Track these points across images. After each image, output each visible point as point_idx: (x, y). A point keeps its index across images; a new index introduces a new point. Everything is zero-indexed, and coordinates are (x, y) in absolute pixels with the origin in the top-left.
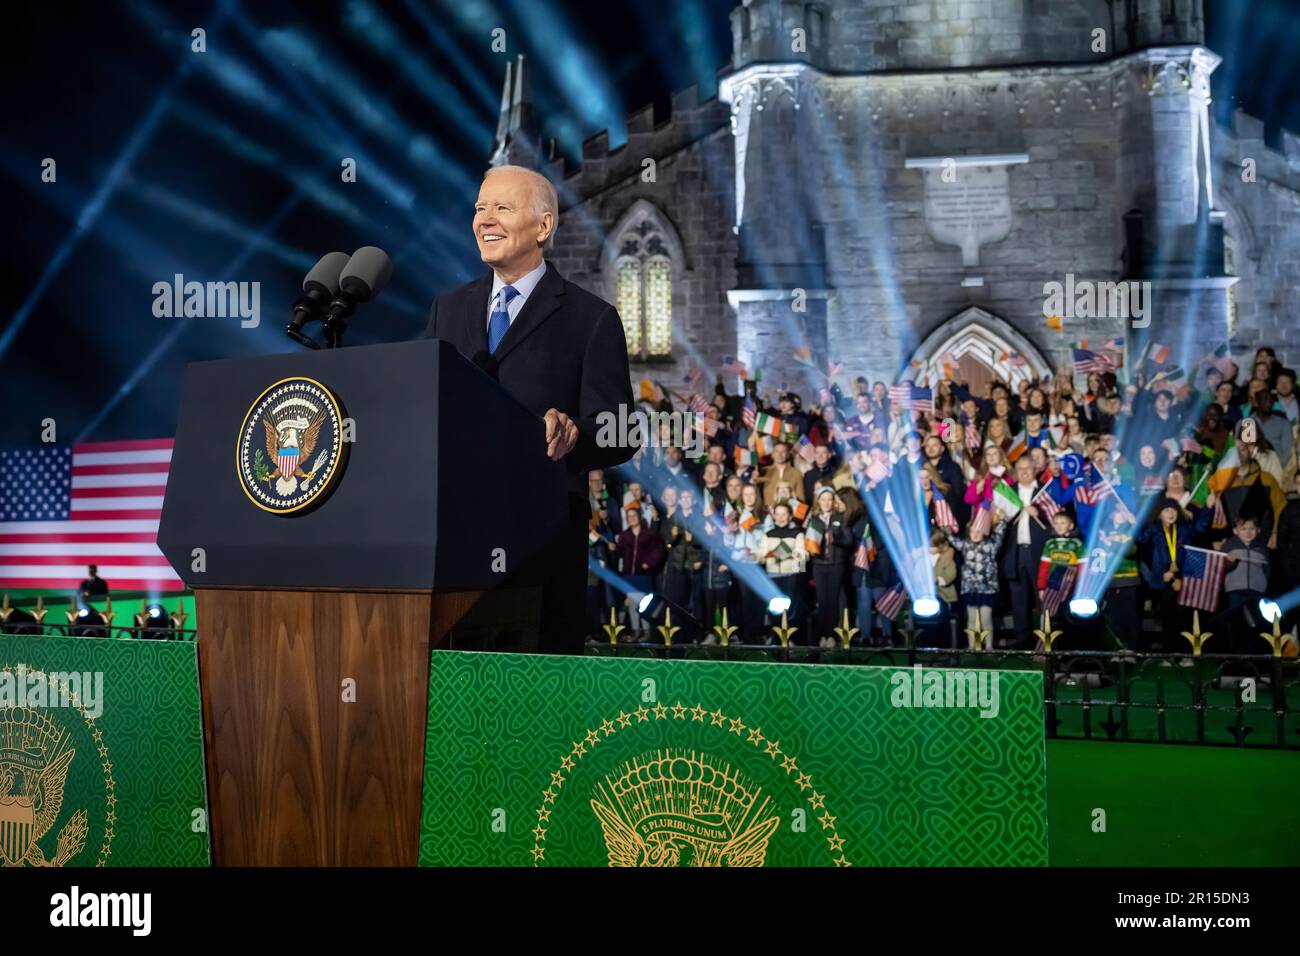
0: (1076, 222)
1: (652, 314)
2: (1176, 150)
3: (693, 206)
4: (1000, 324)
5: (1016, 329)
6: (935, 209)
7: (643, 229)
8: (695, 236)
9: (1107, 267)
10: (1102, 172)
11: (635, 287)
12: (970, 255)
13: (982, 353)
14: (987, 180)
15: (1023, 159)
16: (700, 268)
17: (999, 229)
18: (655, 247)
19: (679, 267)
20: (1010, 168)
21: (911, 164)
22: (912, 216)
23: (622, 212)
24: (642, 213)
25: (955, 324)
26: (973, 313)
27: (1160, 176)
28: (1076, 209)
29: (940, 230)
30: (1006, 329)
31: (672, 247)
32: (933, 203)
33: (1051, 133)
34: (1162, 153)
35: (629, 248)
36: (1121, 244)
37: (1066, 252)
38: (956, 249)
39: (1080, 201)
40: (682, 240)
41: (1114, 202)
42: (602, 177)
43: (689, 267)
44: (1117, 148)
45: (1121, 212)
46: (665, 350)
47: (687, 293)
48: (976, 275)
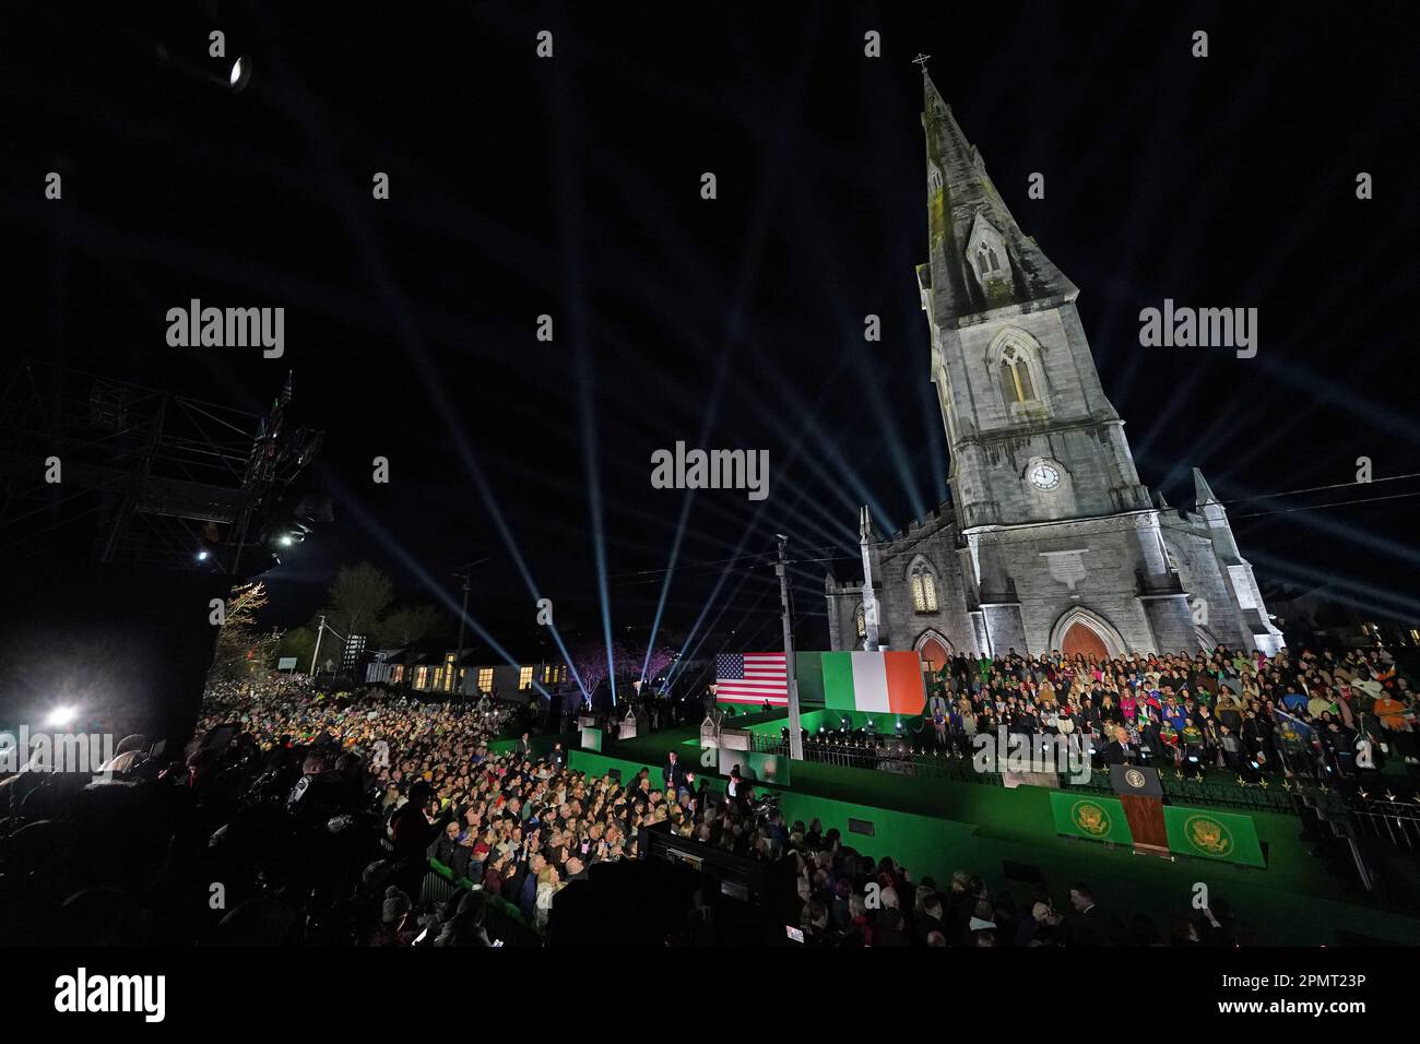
0: (1114, 573)
1: (928, 595)
2: (1151, 547)
3: (938, 555)
4: (1089, 612)
5: (1097, 614)
6: (1053, 570)
7: (920, 564)
8: (941, 567)
9: (1130, 589)
10: (1120, 553)
11: (920, 586)
12: (1072, 586)
13: (1083, 621)
14: (1072, 559)
15: (1087, 550)
16: (945, 577)
17: (1082, 576)
18: (926, 571)
19: (936, 578)
20: (1082, 554)
21: (1041, 554)
22: (1045, 573)
23: (912, 558)
24: (919, 558)
25: (1071, 613)
26: (1077, 608)
27: (1146, 556)
28: (1113, 568)
29: (1057, 577)
30: (1093, 614)
31: (933, 571)
32: (1052, 568)
33: (1096, 541)
34: (1145, 548)
35: (916, 571)
36: (1135, 581)
37: (1112, 584)
38: (1066, 584)
39: (1113, 565)
40: (936, 568)
41: (1128, 565)
42: (901, 547)
43: (940, 578)
44: (1124, 545)
45: (1132, 570)
46: (935, 608)
47: (941, 587)
48: (1075, 594)
